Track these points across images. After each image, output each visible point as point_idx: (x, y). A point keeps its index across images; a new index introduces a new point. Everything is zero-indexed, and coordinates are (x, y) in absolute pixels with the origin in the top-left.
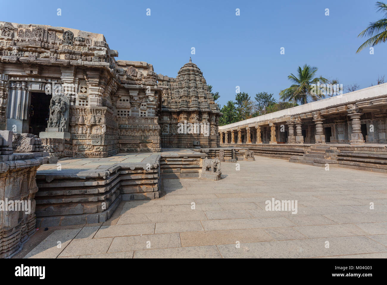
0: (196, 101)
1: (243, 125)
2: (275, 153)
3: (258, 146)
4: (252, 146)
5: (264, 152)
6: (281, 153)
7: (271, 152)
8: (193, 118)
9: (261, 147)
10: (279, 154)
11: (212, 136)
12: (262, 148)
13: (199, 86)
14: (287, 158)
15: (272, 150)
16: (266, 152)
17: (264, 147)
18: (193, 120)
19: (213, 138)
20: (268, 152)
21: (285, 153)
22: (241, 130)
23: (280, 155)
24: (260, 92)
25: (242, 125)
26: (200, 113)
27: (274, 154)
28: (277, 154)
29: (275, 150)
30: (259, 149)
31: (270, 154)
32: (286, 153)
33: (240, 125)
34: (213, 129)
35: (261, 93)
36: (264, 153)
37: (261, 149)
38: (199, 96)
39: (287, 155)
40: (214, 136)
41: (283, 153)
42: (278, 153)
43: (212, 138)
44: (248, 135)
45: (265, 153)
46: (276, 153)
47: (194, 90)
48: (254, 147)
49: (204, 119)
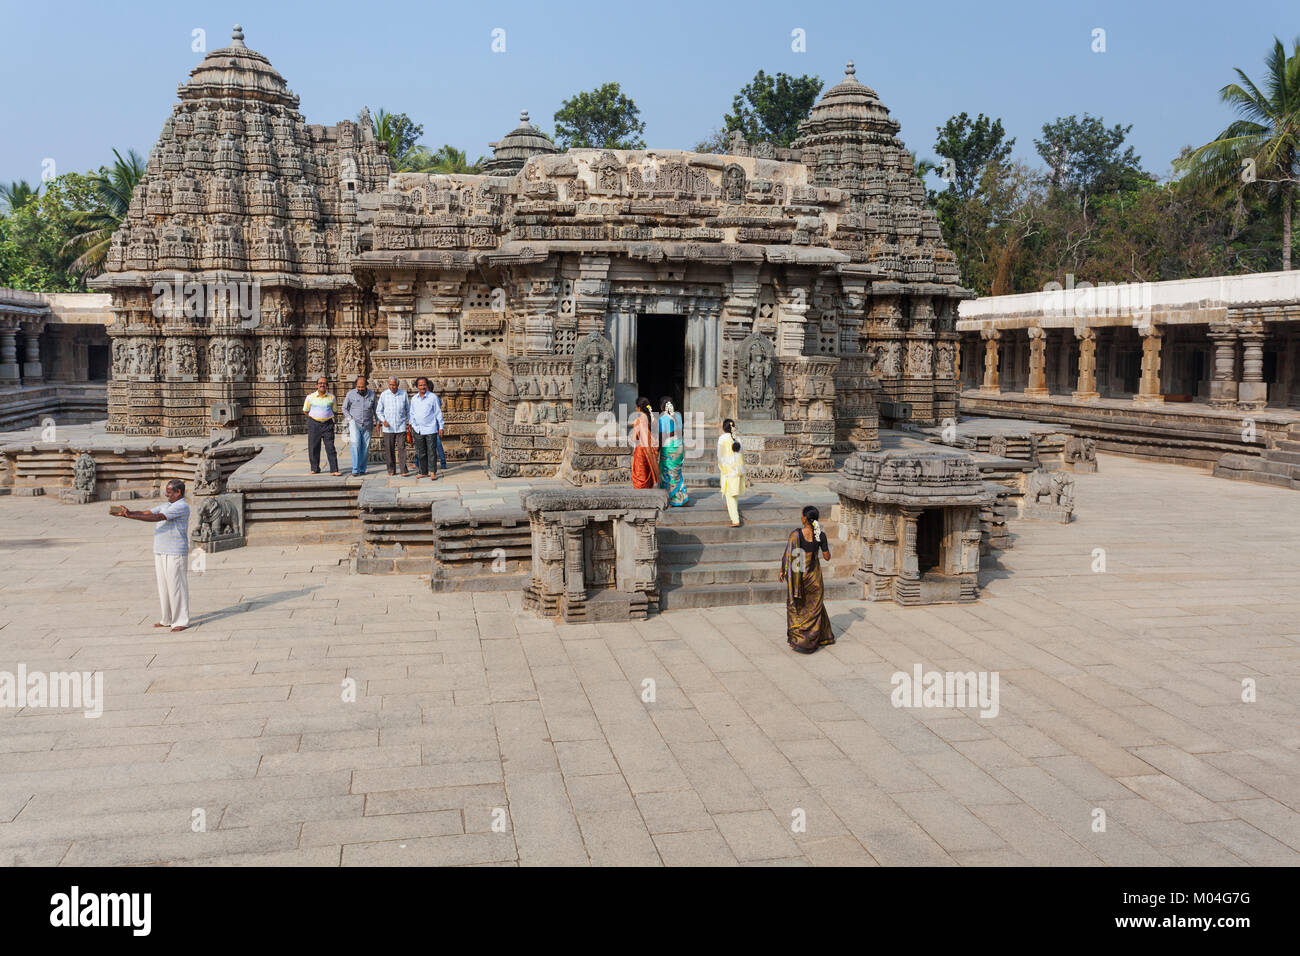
0: (894, 254)
1: (1015, 315)
2: (1156, 442)
3: (1085, 413)
4: (1057, 410)
5: (1113, 436)
6: (1180, 442)
7: (1140, 439)
8: (882, 319)
9: (1101, 415)
10: (1173, 446)
11: (941, 383)
12: (1104, 421)
13: (901, 190)
14: (1203, 463)
15: (1145, 429)
16: (1122, 438)
17: (1111, 416)
18: (882, 325)
19: (945, 389)
20: (1130, 438)
21: (1195, 443)
22: (998, 336)
23: (1177, 450)
24: (1066, 115)
25: (1007, 316)
26: (906, 302)
27: (1154, 444)
28: (1167, 446)
29: (1159, 430)
30: (1092, 423)
31: (1136, 446)
32: (1202, 443)
33: (994, 312)
34: (943, 355)
35: (1072, 119)
36: (1110, 440)
37: (1100, 425)
38: (899, 230)
39: (1205, 452)
40: (947, 383)
41: (1189, 443)
42: (1170, 442)
43: (940, 390)
44: (1037, 361)
45: (1117, 441)
46: (1160, 441)
47: (884, 209)
48: (1067, 413)
49: (920, 320)
